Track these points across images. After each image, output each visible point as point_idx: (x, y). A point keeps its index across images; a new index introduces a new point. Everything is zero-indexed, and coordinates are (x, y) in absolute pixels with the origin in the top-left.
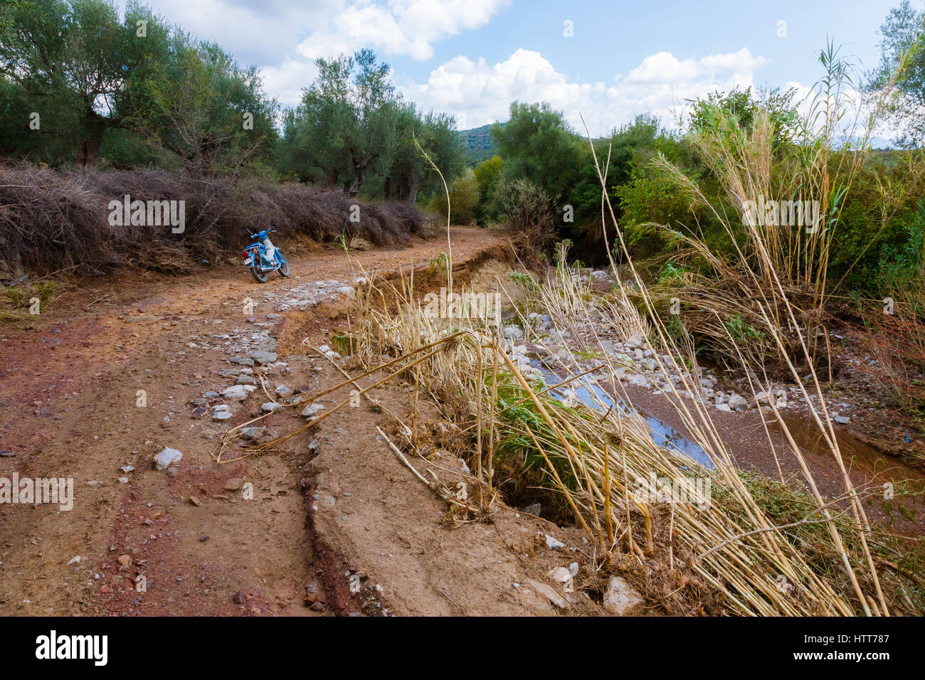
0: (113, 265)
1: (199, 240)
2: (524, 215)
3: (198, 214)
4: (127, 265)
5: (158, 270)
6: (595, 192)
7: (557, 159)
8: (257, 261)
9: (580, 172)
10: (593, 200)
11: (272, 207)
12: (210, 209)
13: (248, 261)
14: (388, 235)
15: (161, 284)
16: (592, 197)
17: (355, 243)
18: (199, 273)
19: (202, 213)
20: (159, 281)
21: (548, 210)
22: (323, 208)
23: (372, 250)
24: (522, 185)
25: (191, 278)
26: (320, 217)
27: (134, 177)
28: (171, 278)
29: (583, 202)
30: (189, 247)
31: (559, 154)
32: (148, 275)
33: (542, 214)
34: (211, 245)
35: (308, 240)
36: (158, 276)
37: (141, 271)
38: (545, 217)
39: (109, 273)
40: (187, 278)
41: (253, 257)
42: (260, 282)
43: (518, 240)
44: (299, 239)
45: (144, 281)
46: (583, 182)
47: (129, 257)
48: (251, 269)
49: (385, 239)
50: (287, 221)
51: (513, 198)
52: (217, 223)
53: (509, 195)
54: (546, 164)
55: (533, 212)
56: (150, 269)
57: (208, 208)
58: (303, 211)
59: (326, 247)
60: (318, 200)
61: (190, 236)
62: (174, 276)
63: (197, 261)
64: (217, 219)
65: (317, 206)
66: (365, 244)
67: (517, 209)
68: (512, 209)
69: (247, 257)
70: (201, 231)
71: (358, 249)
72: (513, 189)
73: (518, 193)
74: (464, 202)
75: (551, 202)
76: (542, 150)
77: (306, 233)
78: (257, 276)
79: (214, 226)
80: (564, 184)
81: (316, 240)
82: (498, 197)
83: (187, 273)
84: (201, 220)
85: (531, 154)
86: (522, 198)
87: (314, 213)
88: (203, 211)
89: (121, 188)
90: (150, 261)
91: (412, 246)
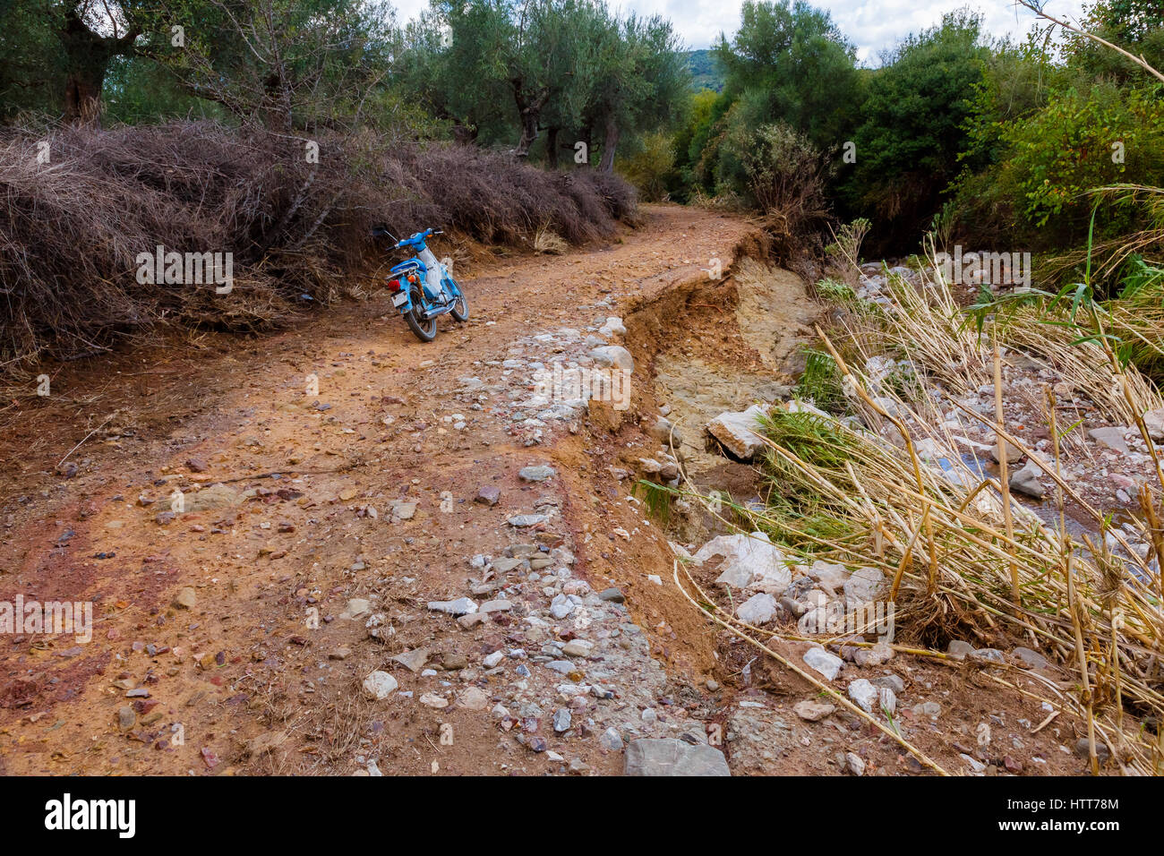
0: (127, 328)
1: (293, 259)
2: (778, 182)
3: (289, 205)
4: (158, 325)
5: (220, 328)
6: (889, 140)
7: (825, 88)
8: (415, 298)
9: (864, 107)
10: (886, 152)
11: (410, 184)
12: (311, 195)
13: (400, 299)
14: (588, 224)
15: (229, 360)
16: (884, 148)
17: (541, 242)
18: (300, 325)
19: (298, 202)
20: (225, 352)
21: (816, 173)
22: (489, 182)
23: (569, 251)
24: (772, 133)
25: (287, 338)
26: (486, 200)
27: (160, 135)
28: (249, 343)
29: (869, 157)
30: (278, 274)
31: (826, 81)
32: (201, 342)
33: (807, 179)
34: (317, 266)
35: (469, 242)
36: (223, 342)
37: (186, 333)
38: (811, 185)
39: (120, 346)
40: (278, 339)
41: (408, 289)
42: (424, 340)
43: (770, 222)
44: (455, 241)
45: (195, 356)
46: (870, 123)
47: (162, 305)
48: (407, 316)
49: (584, 233)
50: (435, 208)
51: (760, 154)
52: (326, 221)
53: (753, 150)
54: (806, 97)
55: (794, 176)
56: (205, 327)
57: (307, 191)
58: (461, 191)
59: (497, 252)
60: (478, 169)
61: (277, 251)
62: (254, 336)
63: (292, 300)
64: (325, 214)
65: (480, 181)
66: (558, 243)
67: (767, 173)
68: (759, 172)
69: (396, 290)
70: (297, 241)
71: (547, 252)
72: (760, 141)
73: (769, 145)
74: (653, 167)
75: (821, 159)
76: (799, 75)
77: (462, 229)
78: (417, 328)
79: (320, 227)
80: (836, 128)
81: (480, 241)
82: (731, 155)
83: (279, 328)
84: (296, 218)
85: (781, 83)
86: (775, 154)
87: (476, 193)
88: (299, 199)
89: (135, 157)
90: (204, 309)
91: (620, 242)
